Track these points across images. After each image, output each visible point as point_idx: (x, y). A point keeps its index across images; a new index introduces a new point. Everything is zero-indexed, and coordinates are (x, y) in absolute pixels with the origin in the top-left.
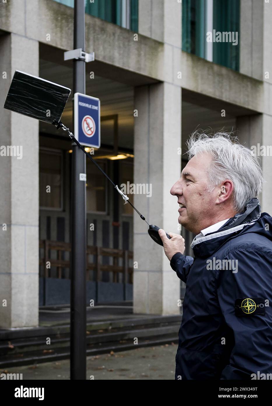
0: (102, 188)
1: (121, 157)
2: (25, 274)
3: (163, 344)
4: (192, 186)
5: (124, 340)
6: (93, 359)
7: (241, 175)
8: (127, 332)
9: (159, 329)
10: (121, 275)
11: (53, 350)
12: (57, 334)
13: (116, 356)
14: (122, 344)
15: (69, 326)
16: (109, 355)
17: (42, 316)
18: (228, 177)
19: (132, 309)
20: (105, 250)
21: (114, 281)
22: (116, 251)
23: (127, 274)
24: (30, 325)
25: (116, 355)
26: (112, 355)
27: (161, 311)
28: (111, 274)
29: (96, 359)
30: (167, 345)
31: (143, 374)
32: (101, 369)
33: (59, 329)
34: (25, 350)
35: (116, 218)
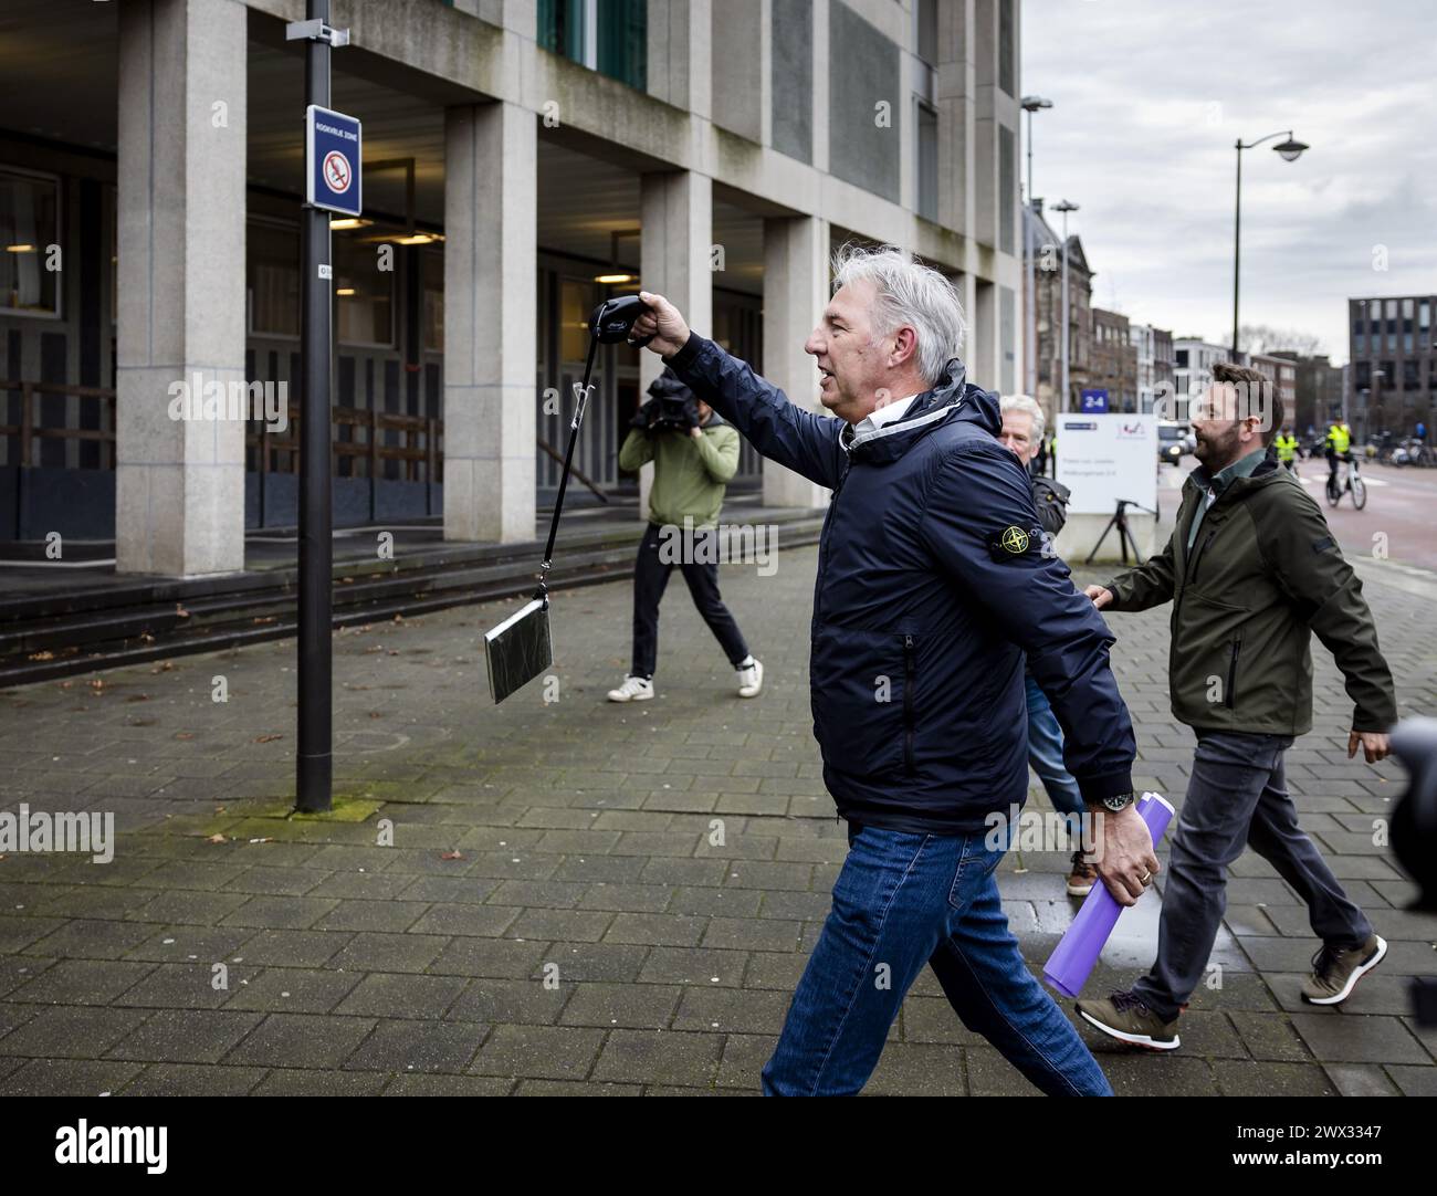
0: (384, 299)
1: (421, 239)
2: (216, 465)
3: (502, 597)
4: (843, 336)
5: (424, 593)
6: (358, 633)
7: (928, 317)
8: (430, 577)
9: (494, 568)
10: (422, 466)
11: (275, 618)
12: (284, 586)
13: (406, 625)
14: (421, 600)
15: (296, 570)
16: (392, 623)
17: (251, 548)
18: (908, 321)
19: (441, 532)
20: (389, 417)
21: (408, 478)
22: (411, 419)
23: (433, 464)
24: (225, 569)
25: (407, 623)
26: (398, 623)
27: (499, 533)
28: (403, 464)
29: (365, 631)
30: (509, 600)
31: (460, 658)
32: (372, 652)
33: (288, 574)
34: (214, 619)
35: (413, 356)
